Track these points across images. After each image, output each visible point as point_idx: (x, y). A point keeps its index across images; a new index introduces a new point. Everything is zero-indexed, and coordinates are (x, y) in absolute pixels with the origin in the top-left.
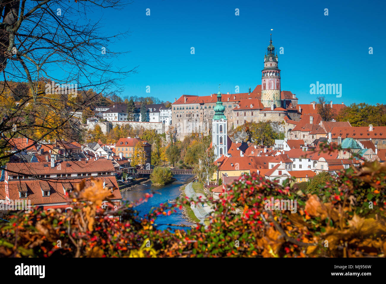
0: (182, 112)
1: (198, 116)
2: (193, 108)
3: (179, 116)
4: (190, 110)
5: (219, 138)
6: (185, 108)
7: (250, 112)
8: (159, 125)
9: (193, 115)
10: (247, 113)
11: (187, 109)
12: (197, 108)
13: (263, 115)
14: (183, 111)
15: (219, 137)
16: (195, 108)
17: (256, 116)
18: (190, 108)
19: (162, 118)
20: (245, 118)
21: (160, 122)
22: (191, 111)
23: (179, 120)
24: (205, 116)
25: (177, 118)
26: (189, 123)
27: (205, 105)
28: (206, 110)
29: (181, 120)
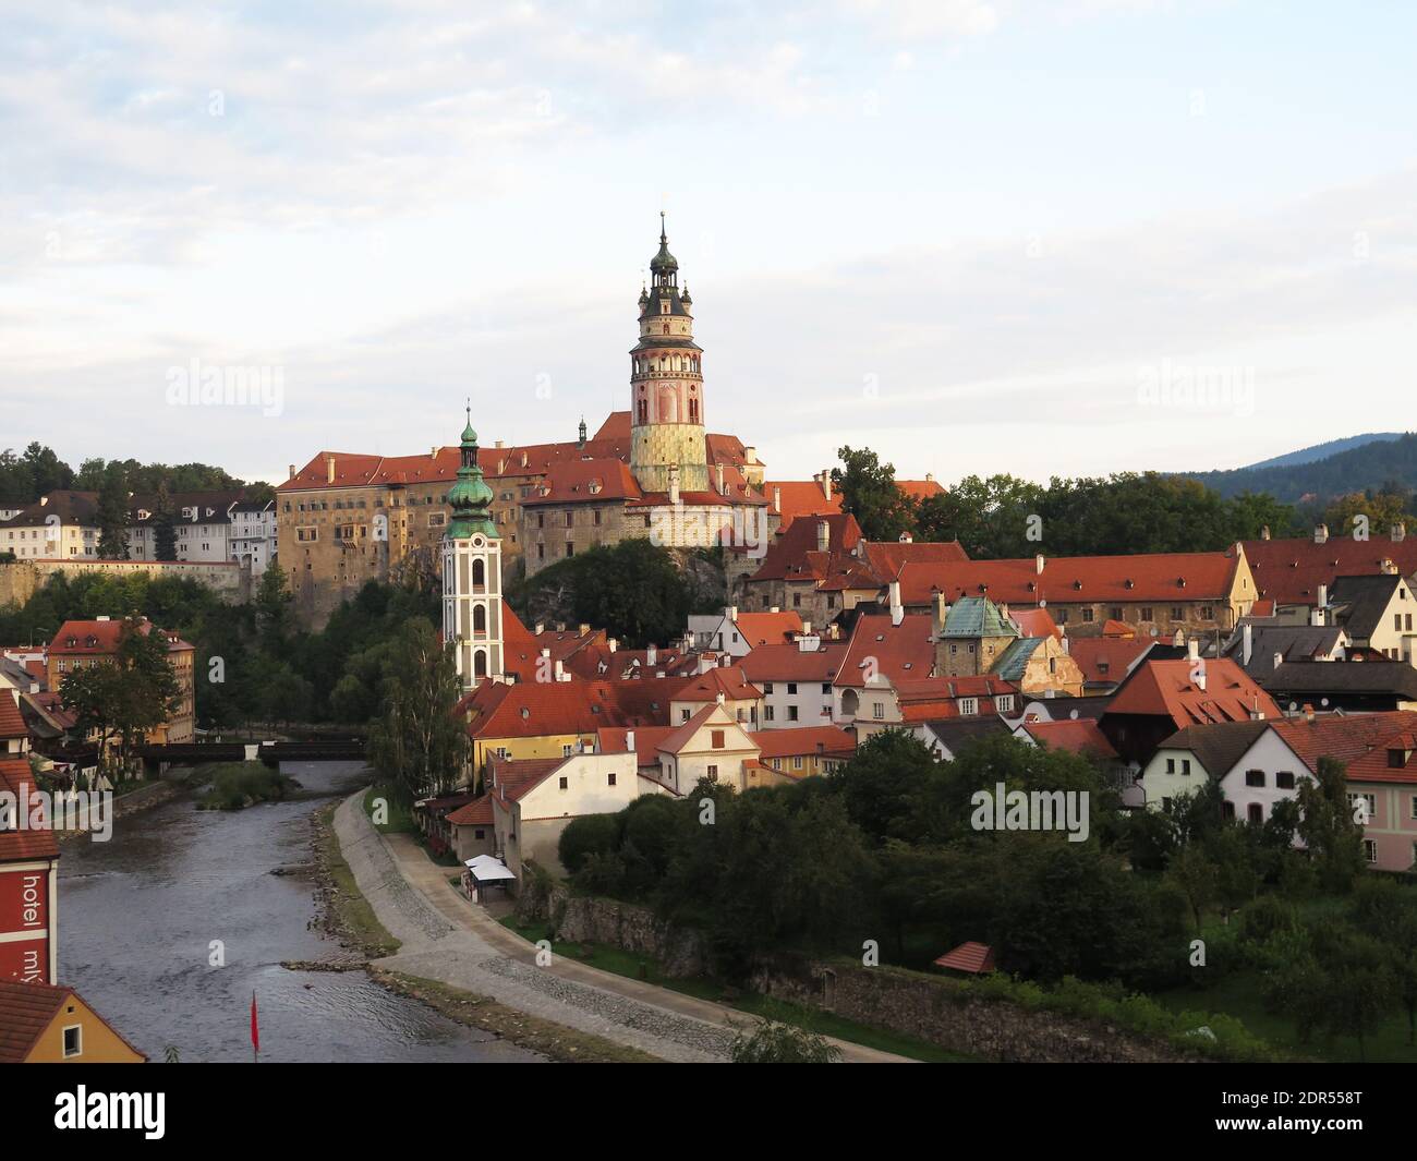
0: (318, 521)
1: (381, 533)
2: (362, 505)
3: (307, 534)
4: (349, 510)
5: (471, 610)
6: (330, 506)
7: (590, 513)
8: (227, 574)
9: (363, 529)
10: (576, 514)
11: (339, 506)
12: (379, 504)
13: (641, 521)
14: (324, 514)
15: (472, 606)
16: (370, 504)
17: (610, 526)
18: (351, 505)
19: (240, 545)
20: (569, 534)
21: (230, 560)
22: (359, 513)
23: (308, 551)
24: (410, 534)
25: (301, 542)
26: (347, 562)
27: (409, 490)
28: (413, 511)
29: (313, 552)
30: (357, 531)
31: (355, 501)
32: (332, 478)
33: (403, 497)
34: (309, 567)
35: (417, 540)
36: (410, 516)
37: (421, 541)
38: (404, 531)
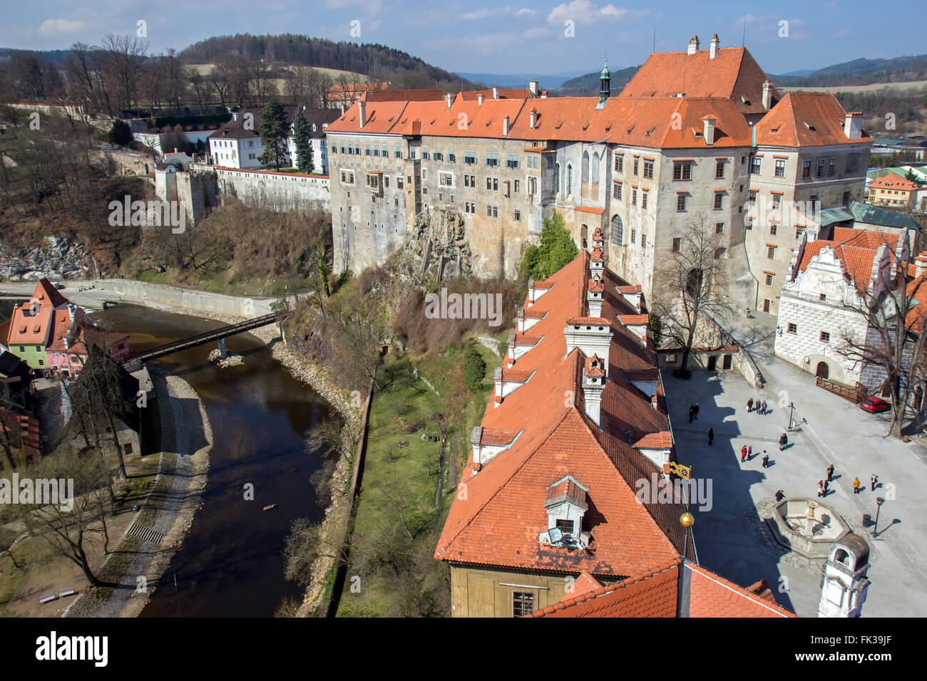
0: (355, 166)
1: (400, 185)
2: (385, 153)
3: (348, 178)
4: (376, 158)
6: (363, 152)
9: (387, 179)
11: (368, 152)
12: (398, 154)
14: (359, 159)
16: (392, 154)
18: (376, 153)
22: (381, 163)
23: (349, 193)
24: (425, 191)
25: (344, 185)
26: (376, 211)
27: (423, 143)
28: (426, 165)
29: (352, 195)
30: (383, 180)
31: (381, 150)
32: (361, 124)
35: (430, 199)
36: (425, 171)
37: (434, 201)
38: (419, 187)
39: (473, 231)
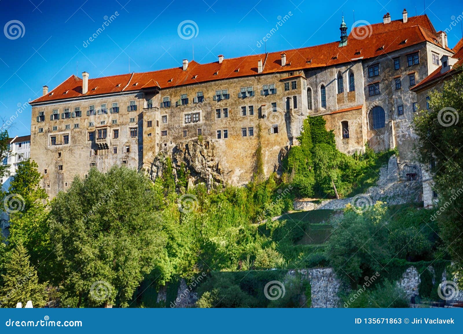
0: (72, 127)
1: (134, 133)
2: (116, 110)
3: (60, 138)
4: (103, 116)
6: (84, 113)
9: (116, 131)
11: (92, 112)
12: (132, 108)
14: (77, 120)
16: (123, 109)
18: (104, 111)
22: (108, 118)
23: (60, 154)
24: (164, 133)
25: (53, 147)
27: (163, 94)
28: (167, 112)
29: (65, 155)
30: (110, 133)
31: (109, 108)
32: (85, 90)
33: (156, 100)
34: (61, 167)
35: (171, 138)
36: (164, 117)
37: (175, 139)
38: (158, 130)
39: (225, 152)
